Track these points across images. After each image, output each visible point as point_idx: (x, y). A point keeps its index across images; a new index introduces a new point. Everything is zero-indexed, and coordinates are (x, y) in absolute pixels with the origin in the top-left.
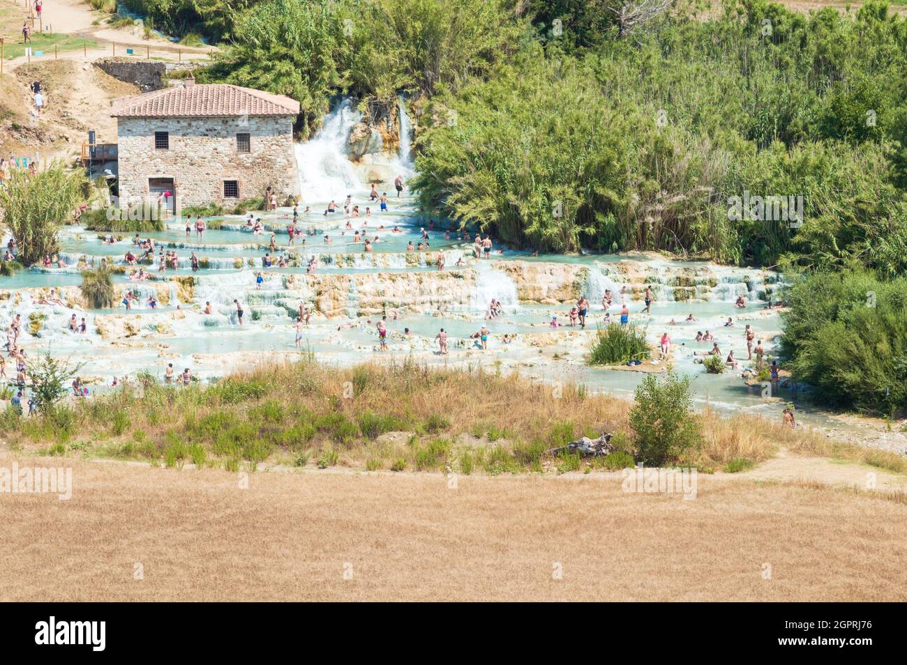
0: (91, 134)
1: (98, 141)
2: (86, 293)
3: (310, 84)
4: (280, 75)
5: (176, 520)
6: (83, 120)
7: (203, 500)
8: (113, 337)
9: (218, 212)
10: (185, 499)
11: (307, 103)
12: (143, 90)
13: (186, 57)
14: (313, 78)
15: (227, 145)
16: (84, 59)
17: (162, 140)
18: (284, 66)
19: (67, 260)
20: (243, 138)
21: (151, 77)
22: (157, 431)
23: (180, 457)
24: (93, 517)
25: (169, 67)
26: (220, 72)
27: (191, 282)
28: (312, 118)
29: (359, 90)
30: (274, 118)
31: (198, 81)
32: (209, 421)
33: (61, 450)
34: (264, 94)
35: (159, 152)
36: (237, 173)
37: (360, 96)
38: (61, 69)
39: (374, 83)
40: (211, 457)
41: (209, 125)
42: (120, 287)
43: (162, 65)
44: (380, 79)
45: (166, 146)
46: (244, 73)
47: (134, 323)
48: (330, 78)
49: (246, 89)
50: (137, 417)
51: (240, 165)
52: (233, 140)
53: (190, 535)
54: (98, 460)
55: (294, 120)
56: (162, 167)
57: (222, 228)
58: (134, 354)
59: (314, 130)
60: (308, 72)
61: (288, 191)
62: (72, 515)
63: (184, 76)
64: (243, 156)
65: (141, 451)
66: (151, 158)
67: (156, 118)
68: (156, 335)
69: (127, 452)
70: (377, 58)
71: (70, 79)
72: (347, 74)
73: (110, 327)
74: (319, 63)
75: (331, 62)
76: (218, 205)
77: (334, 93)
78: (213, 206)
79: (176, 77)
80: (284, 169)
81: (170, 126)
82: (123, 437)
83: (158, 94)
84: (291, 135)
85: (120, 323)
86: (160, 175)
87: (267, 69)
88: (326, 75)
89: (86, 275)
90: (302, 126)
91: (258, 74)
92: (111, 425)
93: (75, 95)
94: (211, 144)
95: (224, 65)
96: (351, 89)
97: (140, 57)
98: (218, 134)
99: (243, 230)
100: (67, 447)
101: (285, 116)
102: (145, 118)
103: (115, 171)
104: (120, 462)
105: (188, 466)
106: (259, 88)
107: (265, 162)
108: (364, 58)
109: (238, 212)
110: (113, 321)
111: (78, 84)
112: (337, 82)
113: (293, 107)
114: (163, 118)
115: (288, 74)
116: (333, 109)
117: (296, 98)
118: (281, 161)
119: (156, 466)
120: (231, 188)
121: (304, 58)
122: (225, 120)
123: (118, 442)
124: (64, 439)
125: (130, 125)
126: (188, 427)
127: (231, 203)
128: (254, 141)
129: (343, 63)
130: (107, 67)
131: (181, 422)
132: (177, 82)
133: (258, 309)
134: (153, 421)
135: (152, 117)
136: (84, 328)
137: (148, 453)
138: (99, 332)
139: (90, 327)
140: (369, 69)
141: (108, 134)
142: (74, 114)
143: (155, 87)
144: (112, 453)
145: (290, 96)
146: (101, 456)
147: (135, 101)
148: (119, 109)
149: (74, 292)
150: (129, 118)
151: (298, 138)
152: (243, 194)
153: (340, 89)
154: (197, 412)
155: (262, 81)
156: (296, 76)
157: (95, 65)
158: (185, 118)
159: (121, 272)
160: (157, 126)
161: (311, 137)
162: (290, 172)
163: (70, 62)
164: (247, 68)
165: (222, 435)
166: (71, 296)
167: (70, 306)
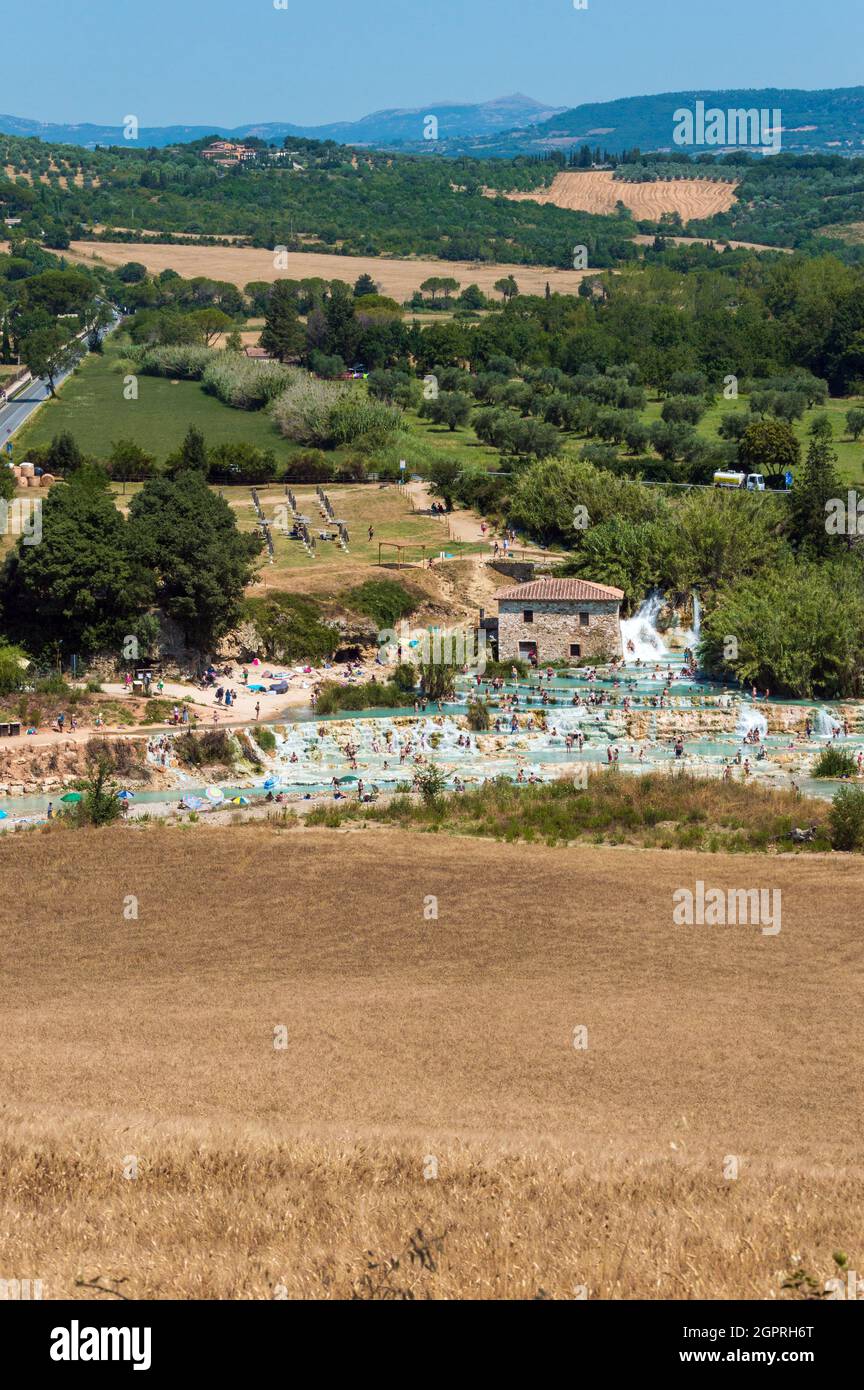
0: (482, 611)
1: (486, 616)
2: (470, 720)
3: (632, 579)
4: (611, 573)
5: (504, 880)
6: (477, 601)
7: (525, 866)
8: (487, 750)
9: (566, 665)
10: (512, 865)
11: (630, 592)
12: (520, 582)
13: (549, 560)
14: (634, 575)
15: (572, 621)
16: (481, 560)
17: (528, 617)
18: (615, 567)
19: (460, 697)
20: (584, 617)
21: (524, 573)
22: (504, 816)
23: (517, 835)
24: (447, 876)
25: (536, 566)
26: (570, 570)
27: (543, 714)
28: (633, 602)
29: (666, 584)
30: (606, 602)
31: (555, 576)
32: (539, 810)
33: (435, 829)
34: (600, 586)
35: (525, 625)
36: (579, 639)
37: (667, 588)
38: (465, 567)
39: (676, 580)
40: (538, 836)
41: (561, 606)
42: (493, 716)
43: (532, 565)
44: (680, 577)
45: (531, 620)
46: (587, 571)
47: (502, 741)
48: (646, 575)
49: (589, 583)
50: (492, 807)
51: (582, 634)
52: (578, 617)
53: (511, 891)
54: (461, 837)
55: (621, 603)
56: (528, 634)
57: (567, 677)
58: (501, 762)
59: (634, 612)
60: (631, 571)
61: (614, 652)
62: (433, 874)
63: (546, 572)
64: (583, 628)
65: (490, 830)
66: (521, 628)
67: (525, 600)
68: (516, 749)
69: (481, 831)
70: (679, 562)
71: (470, 573)
72: (658, 573)
73: (486, 743)
74: (639, 566)
75: (647, 565)
76: (566, 660)
77: (648, 586)
78: (563, 661)
79: (541, 573)
80: (612, 637)
81: (535, 607)
82: (480, 821)
83: (528, 584)
84: (618, 614)
85: (493, 740)
86: (527, 640)
87: (603, 569)
88: (643, 573)
89: (471, 707)
90: (627, 608)
91: (596, 572)
92: (473, 811)
93: (472, 584)
94: (562, 620)
95: (573, 566)
96: (660, 584)
97: (518, 559)
98: (567, 613)
99: (582, 679)
100: (440, 826)
101: (613, 601)
102: (517, 601)
103: (496, 636)
104: (474, 838)
105: (521, 842)
106: (597, 582)
107: (599, 633)
108: (670, 563)
109: (579, 666)
110: (489, 740)
111: (475, 577)
112: (651, 578)
113: (619, 594)
114: (530, 601)
115: (617, 572)
116: (648, 596)
117: (622, 589)
118: (610, 631)
119: (499, 841)
120: (575, 650)
121: (629, 561)
122: (572, 603)
123: (474, 823)
124: (439, 821)
125: (507, 605)
126: (525, 814)
127: (575, 660)
128: (592, 618)
129: (655, 565)
130: (495, 566)
131: (521, 810)
132: (542, 577)
133: (588, 733)
134: (502, 810)
135: (522, 600)
136: (468, 743)
137: (496, 832)
138: (478, 747)
139: (472, 743)
140: (673, 570)
141: (492, 611)
142: (472, 597)
143: (527, 579)
144: (471, 832)
145: (618, 587)
146: (463, 833)
147: (512, 590)
148: (500, 594)
149: (462, 719)
150: (507, 600)
151: (623, 616)
152: (584, 654)
153: (653, 584)
154: (532, 804)
155: (599, 577)
156: (623, 574)
157: (487, 564)
158: (544, 601)
159: (495, 706)
160: (523, 606)
161: (631, 616)
162: (616, 639)
163: (471, 562)
164: (589, 568)
165: (548, 820)
166: (461, 721)
167: (460, 729)
